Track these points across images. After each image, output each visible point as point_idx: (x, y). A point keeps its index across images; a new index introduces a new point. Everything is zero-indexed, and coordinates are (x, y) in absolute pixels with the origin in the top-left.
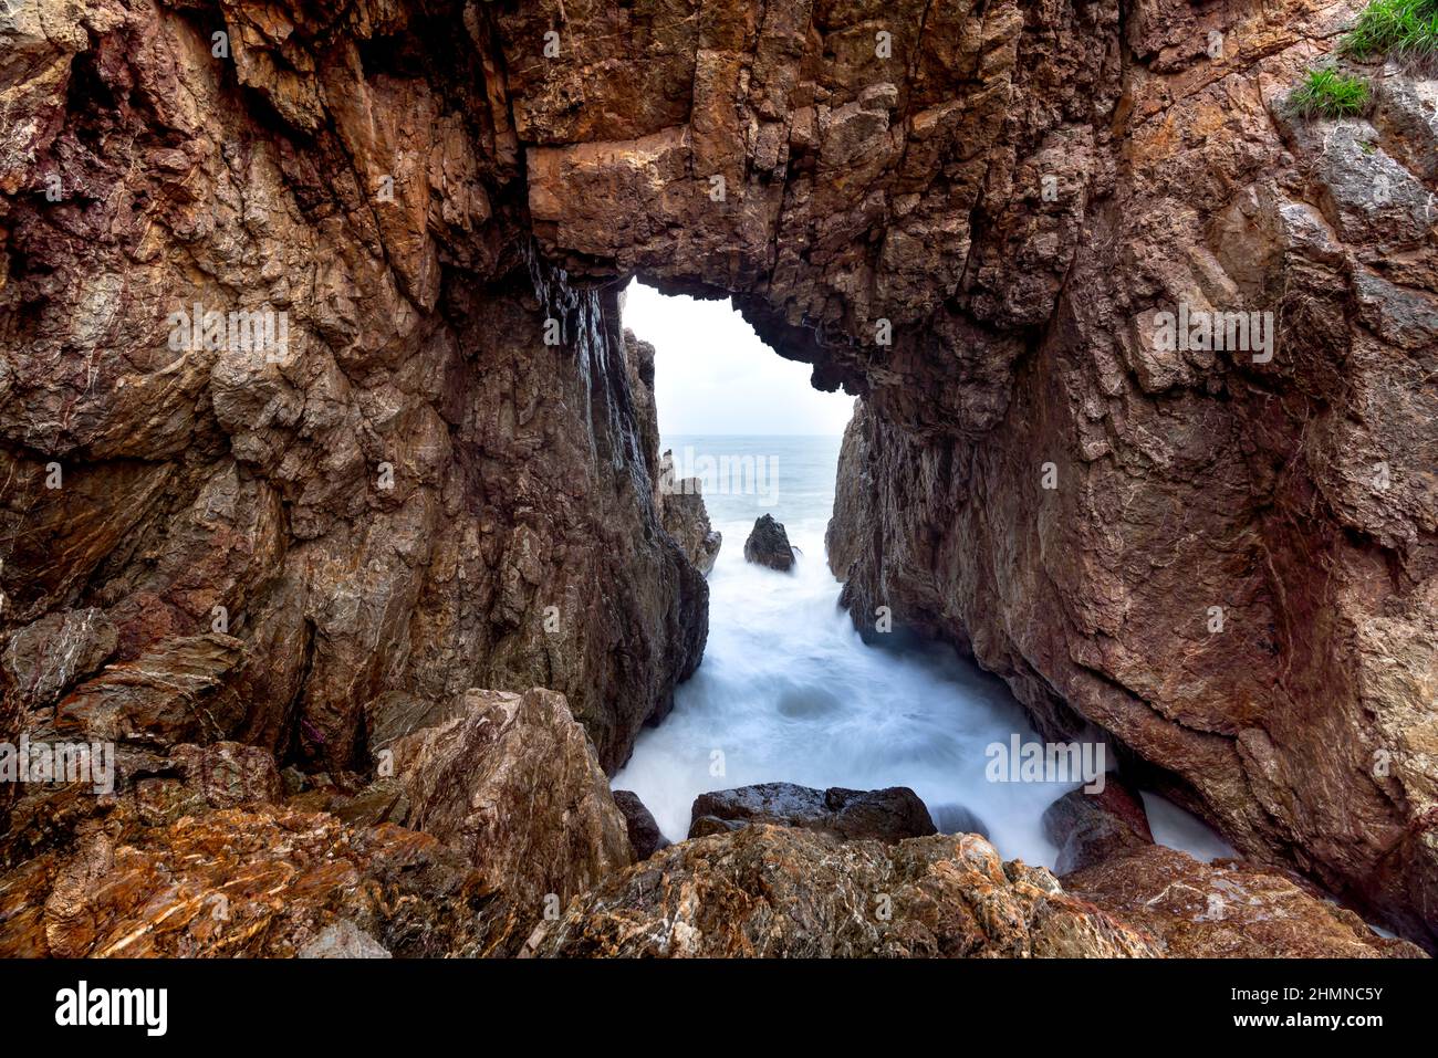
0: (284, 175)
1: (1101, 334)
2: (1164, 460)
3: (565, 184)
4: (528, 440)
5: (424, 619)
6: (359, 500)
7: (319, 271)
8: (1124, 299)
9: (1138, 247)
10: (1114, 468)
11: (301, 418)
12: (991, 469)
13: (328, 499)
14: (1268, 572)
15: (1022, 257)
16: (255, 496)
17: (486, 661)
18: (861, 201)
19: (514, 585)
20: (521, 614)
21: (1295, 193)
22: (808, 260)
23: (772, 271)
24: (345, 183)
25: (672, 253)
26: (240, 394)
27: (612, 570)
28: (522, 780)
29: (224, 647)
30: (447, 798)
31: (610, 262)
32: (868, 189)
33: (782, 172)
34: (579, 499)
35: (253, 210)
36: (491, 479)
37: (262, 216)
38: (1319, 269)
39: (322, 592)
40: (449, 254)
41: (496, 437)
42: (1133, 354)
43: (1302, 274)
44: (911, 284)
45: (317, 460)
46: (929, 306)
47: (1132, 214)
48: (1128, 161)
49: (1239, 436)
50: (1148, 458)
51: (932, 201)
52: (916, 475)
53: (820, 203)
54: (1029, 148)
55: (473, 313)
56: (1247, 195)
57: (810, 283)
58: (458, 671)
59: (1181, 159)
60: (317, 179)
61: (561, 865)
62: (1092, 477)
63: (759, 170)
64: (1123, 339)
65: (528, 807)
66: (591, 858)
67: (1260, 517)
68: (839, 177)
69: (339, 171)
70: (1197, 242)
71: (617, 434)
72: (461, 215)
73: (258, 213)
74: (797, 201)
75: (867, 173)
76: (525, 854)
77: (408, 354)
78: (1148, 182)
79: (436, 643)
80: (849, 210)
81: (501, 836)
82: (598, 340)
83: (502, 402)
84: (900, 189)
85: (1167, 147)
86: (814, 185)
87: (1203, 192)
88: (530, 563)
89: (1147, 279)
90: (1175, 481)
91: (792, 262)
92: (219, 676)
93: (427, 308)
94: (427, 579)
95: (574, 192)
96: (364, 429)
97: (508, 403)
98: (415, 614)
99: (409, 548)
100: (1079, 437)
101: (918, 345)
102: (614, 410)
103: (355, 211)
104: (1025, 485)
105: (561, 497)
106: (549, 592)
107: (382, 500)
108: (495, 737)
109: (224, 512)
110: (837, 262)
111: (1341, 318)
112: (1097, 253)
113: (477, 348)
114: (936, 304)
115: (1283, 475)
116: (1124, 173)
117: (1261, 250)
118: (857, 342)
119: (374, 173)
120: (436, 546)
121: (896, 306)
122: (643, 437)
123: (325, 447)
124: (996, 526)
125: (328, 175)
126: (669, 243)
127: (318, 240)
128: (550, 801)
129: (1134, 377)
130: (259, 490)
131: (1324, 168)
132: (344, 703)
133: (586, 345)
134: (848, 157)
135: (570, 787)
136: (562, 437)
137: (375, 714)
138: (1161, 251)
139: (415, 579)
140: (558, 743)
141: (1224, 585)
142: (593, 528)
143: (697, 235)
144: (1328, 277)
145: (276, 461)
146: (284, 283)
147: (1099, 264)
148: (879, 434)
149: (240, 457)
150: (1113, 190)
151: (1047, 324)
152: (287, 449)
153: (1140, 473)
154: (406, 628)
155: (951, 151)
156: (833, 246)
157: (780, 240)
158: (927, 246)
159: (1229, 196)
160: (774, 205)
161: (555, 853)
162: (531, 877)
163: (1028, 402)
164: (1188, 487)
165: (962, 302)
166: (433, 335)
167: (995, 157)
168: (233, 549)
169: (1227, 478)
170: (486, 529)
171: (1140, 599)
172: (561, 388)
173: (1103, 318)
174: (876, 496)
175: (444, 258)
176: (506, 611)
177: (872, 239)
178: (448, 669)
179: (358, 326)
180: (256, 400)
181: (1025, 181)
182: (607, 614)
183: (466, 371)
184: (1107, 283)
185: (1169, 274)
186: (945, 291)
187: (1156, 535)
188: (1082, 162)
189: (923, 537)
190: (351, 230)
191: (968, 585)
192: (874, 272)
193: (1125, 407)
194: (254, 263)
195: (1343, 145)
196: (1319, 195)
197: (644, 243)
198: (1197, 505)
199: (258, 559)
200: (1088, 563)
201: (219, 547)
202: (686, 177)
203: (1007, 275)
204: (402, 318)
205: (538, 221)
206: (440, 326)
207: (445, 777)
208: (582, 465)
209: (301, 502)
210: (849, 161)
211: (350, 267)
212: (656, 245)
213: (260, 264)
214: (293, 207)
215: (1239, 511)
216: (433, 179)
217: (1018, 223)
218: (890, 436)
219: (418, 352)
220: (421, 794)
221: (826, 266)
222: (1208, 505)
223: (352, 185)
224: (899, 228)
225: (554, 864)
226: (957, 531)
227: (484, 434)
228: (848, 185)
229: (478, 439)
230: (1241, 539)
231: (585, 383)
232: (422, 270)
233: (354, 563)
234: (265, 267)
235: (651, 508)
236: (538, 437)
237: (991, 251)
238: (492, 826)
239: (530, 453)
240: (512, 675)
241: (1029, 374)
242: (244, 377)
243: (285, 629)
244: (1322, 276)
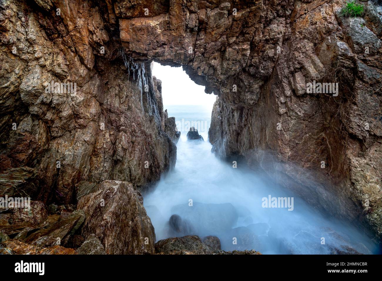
0: (40, 24)
1: (285, 79)
2: (301, 114)
3: (131, 30)
4: (124, 107)
5: (94, 159)
6: (72, 125)
7: (55, 56)
8: (292, 69)
9: (297, 54)
10: (288, 116)
11: (51, 101)
12: (253, 116)
13: (62, 125)
14: (327, 145)
15: (264, 56)
16: (38, 125)
17: (112, 170)
18: (219, 38)
19: (120, 149)
20: (122, 157)
21: (341, 39)
22: (204, 56)
23: (193, 59)
24: (61, 28)
25: (164, 53)
26: (30, 94)
27: (149, 144)
28: (118, 210)
29: (27, 171)
30: (96, 215)
31: (145, 55)
32: (221, 35)
33: (196, 29)
34: (139, 124)
35: (30, 35)
36: (113, 119)
37: (34, 37)
38: (347, 61)
39: (62, 152)
40: (97, 52)
41: (114, 106)
42: (294, 84)
43: (342, 62)
44: (233, 63)
45: (58, 114)
46: (238, 70)
47: (295, 44)
48: (295, 29)
49: (321, 108)
50: (297, 114)
51: (239, 39)
52: (233, 117)
53: (207, 38)
54: (267, 24)
55: (106, 69)
56: (328, 39)
57: (204, 63)
58: (104, 174)
59: (310, 28)
60: (52, 26)
61: (129, 238)
62: (281, 119)
63: (190, 28)
64: (291, 80)
65: (120, 219)
66: (138, 236)
67: (326, 130)
68: (213, 31)
69: (59, 24)
70: (313, 53)
71: (150, 106)
72: (99, 39)
73: (32, 36)
74: (200, 38)
75: (221, 30)
76: (119, 234)
77: (85, 82)
78: (300, 35)
79: (98, 166)
80: (216, 41)
81: (112, 227)
82: (144, 79)
83: (116, 96)
84: (231, 35)
85: (306, 25)
86: (206, 33)
87: (315, 38)
88: (124, 143)
89: (299, 63)
90: (304, 120)
91: (199, 56)
92: (26, 180)
93: (90, 68)
94: (95, 147)
95: (134, 33)
96: (73, 104)
97: (117, 97)
98: (91, 158)
99: (88, 139)
100: (278, 108)
101: (234, 81)
102: (149, 99)
103: (65, 37)
104: (263, 121)
105: (134, 124)
106: (130, 151)
107: (79, 125)
108: (111, 197)
109: (28, 130)
110: (212, 57)
111: (352, 75)
112: (285, 55)
113: (107, 81)
114: (240, 69)
115: (333, 119)
116: (293, 32)
117: (331, 55)
118: (218, 80)
119: (70, 25)
120: (97, 138)
121: (229, 70)
122: (158, 106)
123: (60, 110)
124: (254, 131)
125: (55, 25)
126: (163, 49)
127: (54, 46)
128: (126, 217)
129: (294, 91)
130: (39, 123)
131: (350, 32)
132: (69, 185)
133: (141, 80)
134: (216, 25)
135: (132, 214)
136: (134, 107)
137: (78, 188)
138: (303, 55)
139: (90, 148)
140: (129, 199)
141: (315, 148)
142: (143, 132)
143: (171, 47)
144: (349, 63)
145: (44, 114)
146: (43, 59)
147: (286, 59)
148: (223, 106)
149: (32, 113)
150: (290, 37)
151: (270, 76)
152: (48, 110)
153: (295, 118)
154: (88, 162)
155: (246, 25)
156: (211, 52)
157: (196, 50)
158: (238, 53)
159: (323, 39)
160: (194, 39)
161: (127, 234)
162: (120, 241)
163: (264, 98)
164: (307, 121)
165: (247, 69)
166: (93, 76)
167: (258, 27)
168: (31, 141)
169: (317, 119)
170: (112, 133)
171: (293, 152)
172: (133, 93)
173: (286, 74)
174: (222, 122)
175: (95, 53)
176: (118, 156)
177: (222, 50)
178: (101, 173)
179: (69, 73)
180: (35, 95)
181: (266, 34)
182: (147, 156)
183: (105, 87)
184: (288, 64)
185: (305, 62)
186: (242, 66)
187: (298, 135)
188: (282, 29)
189: (235, 133)
190: (64, 43)
191: (246, 147)
192: (223, 60)
193: (291, 99)
194: (32, 52)
195: (356, 25)
196: (348, 39)
197: (155, 49)
198: (309, 127)
199: (39, 144)
200: (280, 142)
201: (26, 140)
202: (168, 29)
203: (260, 61)
204: (83, 71)
205: (123, 42)
206: (96, 73)
207: (96, 209)
208: (140, 115)
209: (53, 126)
210: (216, 26)
211: (65, 55)
212: (159, 50)
213: (34, 53)
214: (44, 35)
215: (320, 128)
216: (89, 27)
217: (263, 46)
218: (226, 106)
219: (89, 81)
220: (89, 214)
221: (209, 58)
222: (312, 127)
223: (63, 29)
224: (230, 47)
225: (127, 237)
226: (244, 133)
227: (110, 106)
228: (215, 34)
229: (109, 107)
230: (320, 136)
231: (140, 91)
232: (88, 56)
233: (72, 144)
234: (36, 54)
235: (160, 126)
236: (127, 106)
237: (256, 54)
238: (109, 224)
239: (124, 111)
240: (120, 174)
241: (265, 90)
242: (30, 88)
243: (50, 163)
244: (348, 63)
